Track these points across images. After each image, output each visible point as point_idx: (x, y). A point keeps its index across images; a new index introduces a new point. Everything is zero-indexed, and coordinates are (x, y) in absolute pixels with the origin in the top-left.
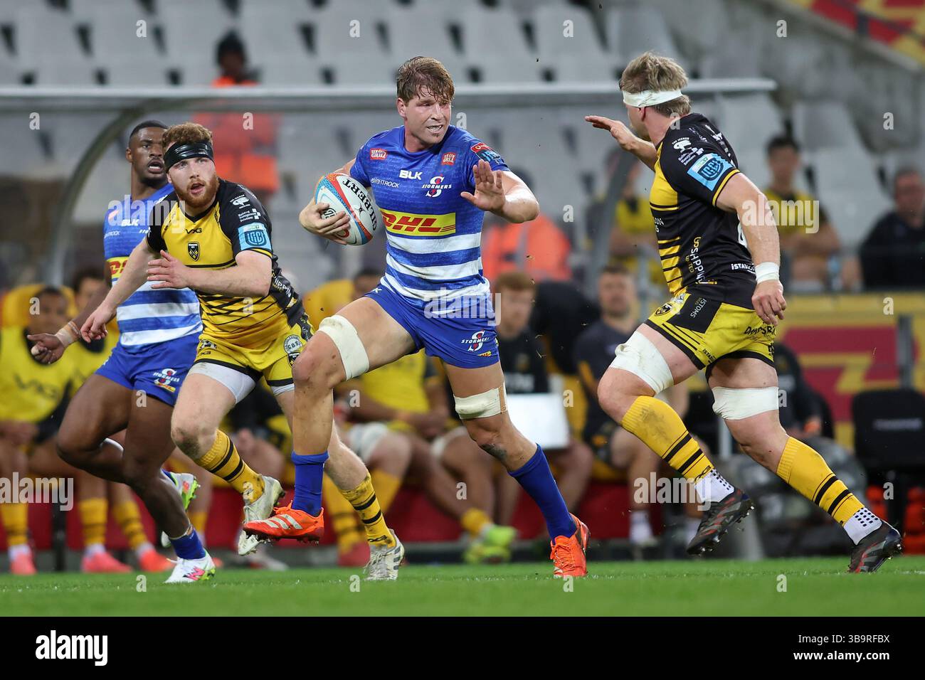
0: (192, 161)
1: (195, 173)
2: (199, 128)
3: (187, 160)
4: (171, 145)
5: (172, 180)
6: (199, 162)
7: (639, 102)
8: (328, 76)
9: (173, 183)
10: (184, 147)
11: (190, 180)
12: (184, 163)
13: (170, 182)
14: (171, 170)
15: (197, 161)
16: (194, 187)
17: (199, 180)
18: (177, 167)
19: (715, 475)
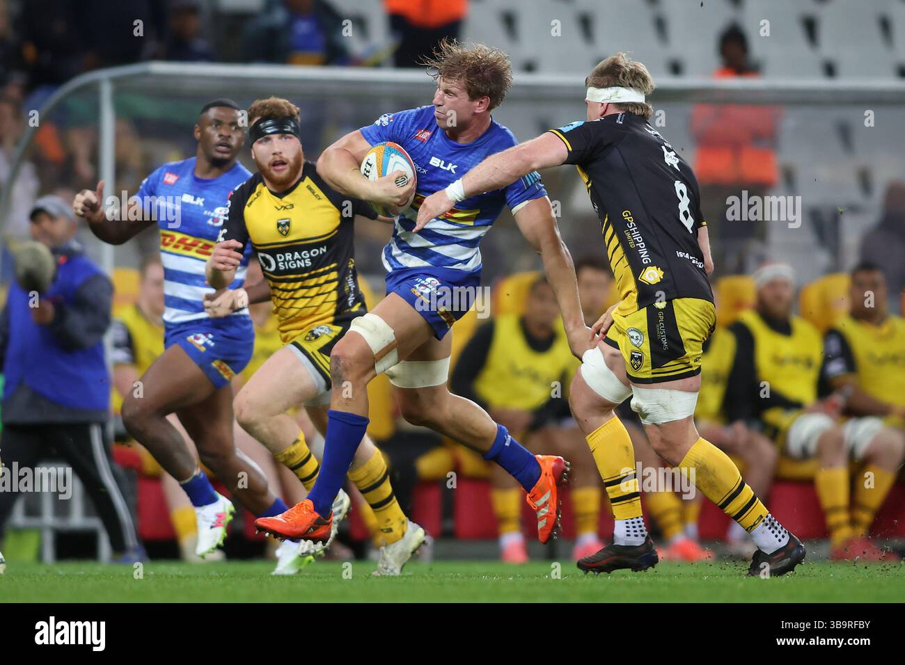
0: (275, 138)
1: (277, 150)
2: (285, 103)
3: (271, 136)
4: (256, 120)
5: (255, 155)
6: (283, 139)
7: (603, 98)
8: (830, 70)
9: (256, 158)
10: (269, 123)
11: (272, 157)
12: (268, 139)
13: (253, 157)
14: (255, 145)
15: (280, 138)
16: (275, 164)
17: (281, 157)
18: (260, 142)
19: (767, 525)
